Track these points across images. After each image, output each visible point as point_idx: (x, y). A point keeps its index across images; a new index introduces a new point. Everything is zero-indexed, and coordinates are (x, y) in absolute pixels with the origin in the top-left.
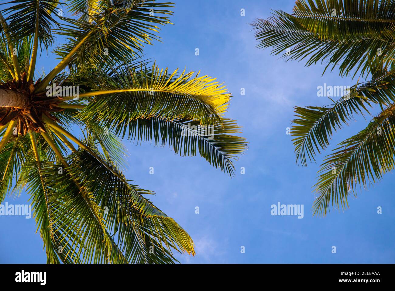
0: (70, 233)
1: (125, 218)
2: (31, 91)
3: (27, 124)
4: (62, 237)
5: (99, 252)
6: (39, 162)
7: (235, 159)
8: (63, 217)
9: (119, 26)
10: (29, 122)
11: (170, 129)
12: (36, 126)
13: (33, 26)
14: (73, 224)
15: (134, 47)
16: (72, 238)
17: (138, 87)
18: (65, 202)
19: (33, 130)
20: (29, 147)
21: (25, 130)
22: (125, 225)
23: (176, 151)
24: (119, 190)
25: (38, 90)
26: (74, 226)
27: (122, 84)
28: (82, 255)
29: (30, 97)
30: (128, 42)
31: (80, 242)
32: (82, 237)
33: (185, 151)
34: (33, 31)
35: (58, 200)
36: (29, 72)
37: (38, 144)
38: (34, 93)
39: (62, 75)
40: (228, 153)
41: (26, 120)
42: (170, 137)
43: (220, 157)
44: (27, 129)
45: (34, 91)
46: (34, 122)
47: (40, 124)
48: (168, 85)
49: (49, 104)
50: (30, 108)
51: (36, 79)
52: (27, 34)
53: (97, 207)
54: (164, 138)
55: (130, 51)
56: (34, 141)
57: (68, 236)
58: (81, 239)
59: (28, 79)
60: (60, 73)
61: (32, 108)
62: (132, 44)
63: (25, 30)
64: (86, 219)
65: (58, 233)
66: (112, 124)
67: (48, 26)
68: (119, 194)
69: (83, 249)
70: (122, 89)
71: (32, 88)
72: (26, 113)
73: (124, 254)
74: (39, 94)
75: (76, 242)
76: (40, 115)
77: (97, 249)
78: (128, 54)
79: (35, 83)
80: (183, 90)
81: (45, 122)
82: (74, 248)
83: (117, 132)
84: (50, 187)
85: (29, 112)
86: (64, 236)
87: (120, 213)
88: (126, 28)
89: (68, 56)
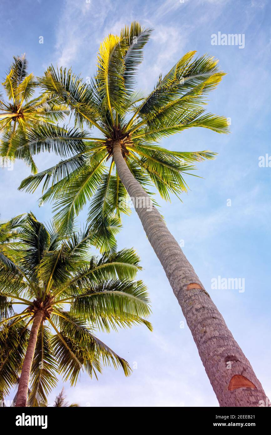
0: (181, 116)
1: (174, 89)
2: (111, 140)
3: (128, 141)
4: (183, 120)
5: (191, 101)
6: (146, 133)
7: (143, 28)
8: (173, 120)
9: (74, 96)
10: (126, 140)
11: (127, 66)
12: (128, 136)
13: (78, 140)
14: (176, 115)
15: (84, 88)
16: (183, 115)
17: (106, 85)
18: (165, 119)
19: (130, 138)
20: (138, 139)
21: (131, 142)
22: (178, 89)
23: (140, 62)
24: (159, 93)
25: (110, 136)
26: (178, 114)
27: (105, 94)
28: (191, 110)
29: (115, 140)
30: (82, 91)
31: (185, 111)
32: (182, 110)
33: (140, 57)
34: (81, 140)
35: (164, 123)
36: (102, 141)
37: (136, 134)
38: (112, 139)
39: (101, 124)
40: (141, 32)
41: (126, 141)
42: (132, 66)
43: (143, 37)
44: (130, 141)
45: (111, 138)
46: (126, 137)
47: (127, 135)
48: (104, 69)
49: (117, 131)
50: (119, 140)
51: (105, 138)
52: (83, 143)
53: (169, 103)
54: (133, 69)
55: (86, 90)
56: (135, 137)
57: (182, 117)
58: (184, 110)
59: (105, 142)
60: (100, 125)
61: (120, 139)
62: (83, 88)
63: (81, 144)
64: (174, 109)
65: (181, 122)
66: (126, 98)
67: (79, 133)
68: (161, 93)
69: (189, 109)
70: (107, 94)
71: (109, 140)
72: (122, 142)
73: (192, 88)
74: (112, 136)
75: (185, 113)
76: (123, 135)
77: (189, 102)
78: (88, 91)
79: (107, 138)
80: (107, 61)
81: (126, 132)
82: (188, 114)
83: (130, 95)
84: (158, 127)
85: (122, 140)
86: (182, 119)
87: (172, 91)
88: (75, 92)
89: (91, 122)
